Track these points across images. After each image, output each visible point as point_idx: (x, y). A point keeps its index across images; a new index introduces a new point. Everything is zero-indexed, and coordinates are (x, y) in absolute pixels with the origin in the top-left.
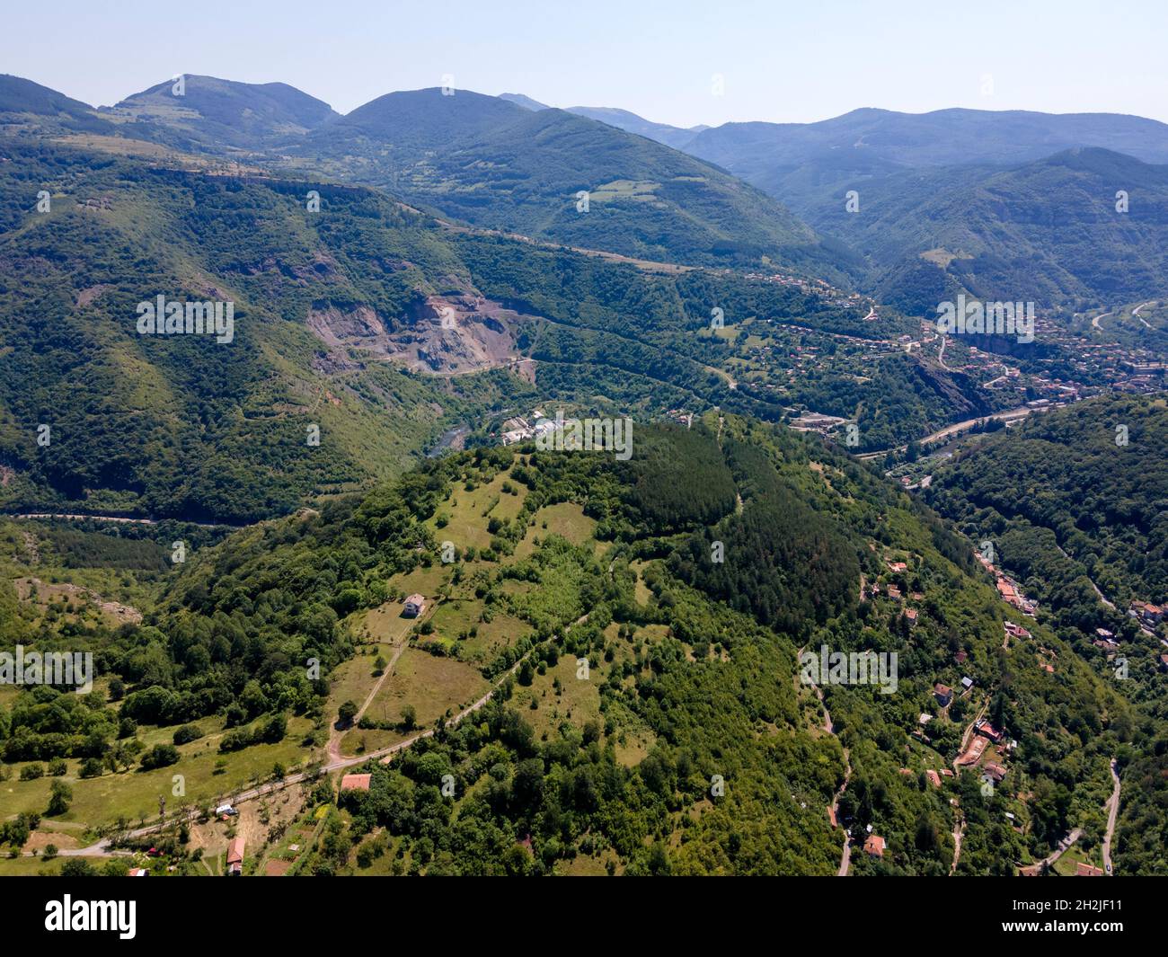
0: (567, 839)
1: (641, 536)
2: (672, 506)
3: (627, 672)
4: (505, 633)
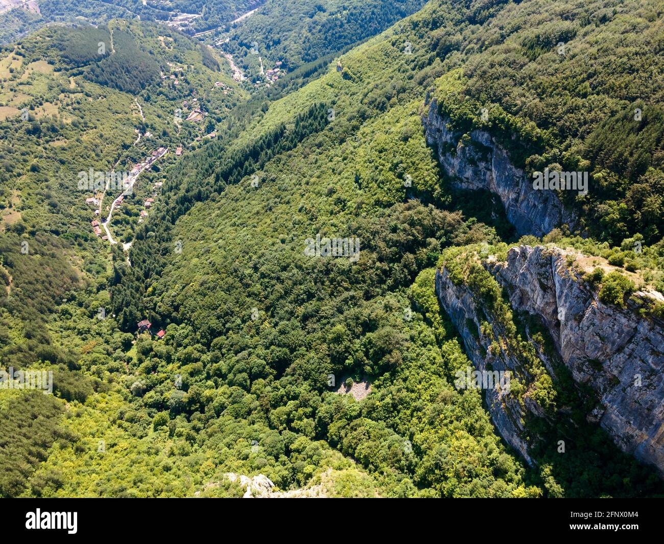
0: (51, 137)
1: (71, 69)
2: (81, 57)
3: (68, 105)
4: (23, 99)
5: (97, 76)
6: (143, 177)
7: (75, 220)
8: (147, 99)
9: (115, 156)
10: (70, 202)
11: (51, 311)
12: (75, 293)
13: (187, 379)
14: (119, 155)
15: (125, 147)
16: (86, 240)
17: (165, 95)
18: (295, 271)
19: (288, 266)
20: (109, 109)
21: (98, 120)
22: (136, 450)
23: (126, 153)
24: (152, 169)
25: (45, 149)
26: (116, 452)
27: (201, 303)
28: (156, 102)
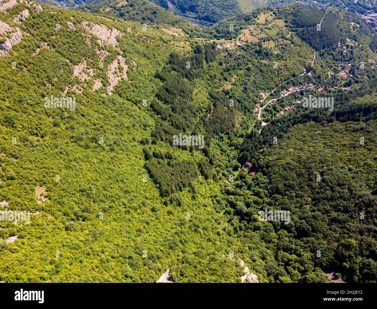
0: (264, 58)
1: (293, 27)
2: (302, 23)
3: (280, 45)
4: (263, 35)
5: (303, 35)
6: (293, 94)
7: (249, 100)
8: (321, 55)
9: (286, 78)
10: (253, 91)
11: (217, 134)
12: (230, 132)
13: (251, 203)
14: (288, 78)
15: (294, 75)
16: (249, 111)
17: (333, 56)
18: (346, 191)
19: (343, 185)
20: (298, 53)
21: (289, 57)
22: (212, 215)
23: (292, 79)
24: (300, 93)
25: (258, 62)
26: (205, 209)
27: (281, 173)
28: (325, 58)
